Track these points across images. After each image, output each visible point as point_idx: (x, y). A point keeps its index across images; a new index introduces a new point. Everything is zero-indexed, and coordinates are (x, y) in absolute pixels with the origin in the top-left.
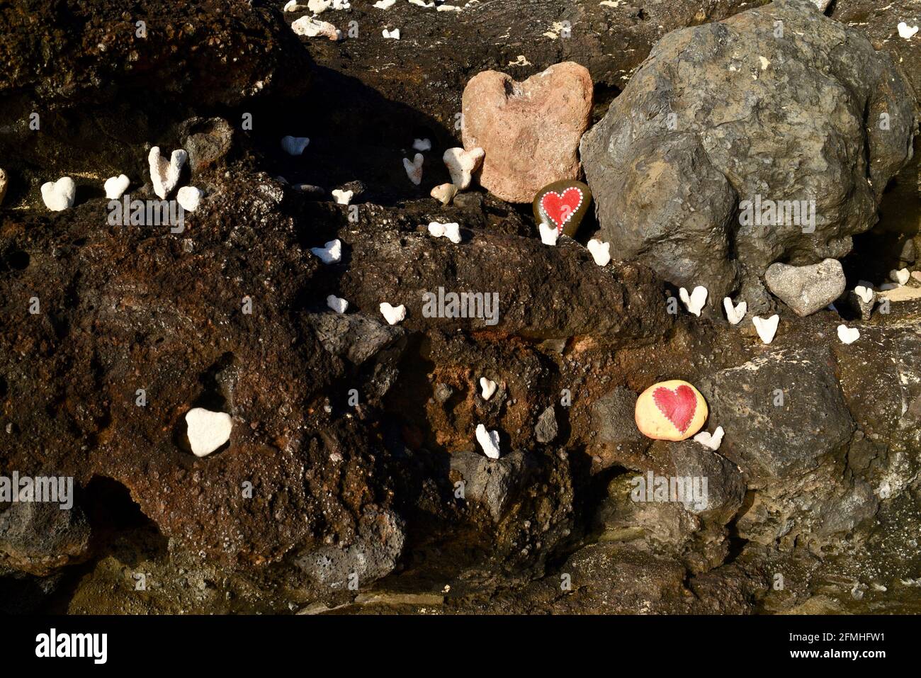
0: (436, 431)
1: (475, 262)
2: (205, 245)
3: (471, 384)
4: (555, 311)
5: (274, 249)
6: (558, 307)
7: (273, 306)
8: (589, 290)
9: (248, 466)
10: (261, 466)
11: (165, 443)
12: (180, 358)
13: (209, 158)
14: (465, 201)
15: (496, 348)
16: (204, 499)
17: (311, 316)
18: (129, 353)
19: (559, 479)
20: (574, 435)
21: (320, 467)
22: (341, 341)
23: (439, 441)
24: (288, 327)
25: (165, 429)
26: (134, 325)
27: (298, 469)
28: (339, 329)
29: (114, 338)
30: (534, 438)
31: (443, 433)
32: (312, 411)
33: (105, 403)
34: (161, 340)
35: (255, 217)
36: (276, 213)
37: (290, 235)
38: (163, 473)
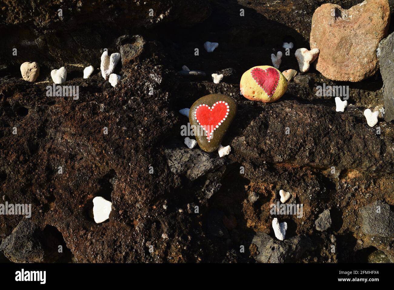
0: (247, 219)
1: (281, 122)
2: (111, 108)
3: (274, 193)
4: (331, 154)
5: (152, 110)
6: (333, 152)
7: (141, 144)
8: (357, 142)
9: (115, 234)
10: (122, 236)
11: (79, 214)
12: (89, 170)
13: (130, 58)
14: (300, 80)
15: (290, 174)
16: (91, 249)
17: (166, 151)
18: (65, 164)
19: (328, 254)
20: (345, 226)
21: (155, 240)
22: (182, 167)
23: (248, 225)
24: (148, 157)
25: (80, 206)
26: (68, 150)
27: (141, 240)
28: (183, 159)
29: (58, 156)
30: (314, 229)
31: (251, 221)
32: (155, 207)
33: (51, 190)
34: (82, 159)
35: (145, 92)
36: (158, 89)
37: (164, 102)
38: (75, 230)
